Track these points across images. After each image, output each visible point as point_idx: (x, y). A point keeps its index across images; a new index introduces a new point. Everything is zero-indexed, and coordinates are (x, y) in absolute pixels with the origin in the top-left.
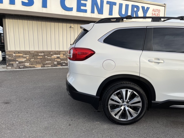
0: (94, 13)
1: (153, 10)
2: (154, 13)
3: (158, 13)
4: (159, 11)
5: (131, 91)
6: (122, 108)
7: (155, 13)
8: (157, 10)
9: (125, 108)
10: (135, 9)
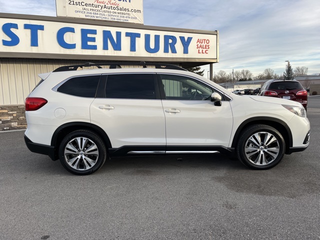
0: (107, 49)
1: (198, 41)
2: (200, 44)
3: (206, 44)
4: (208, 42)
5: (86, 139)
6: (79, 157)
7: (202, 44)
8: (205, 40)
9: (81, 157)
10: (170, 41)
